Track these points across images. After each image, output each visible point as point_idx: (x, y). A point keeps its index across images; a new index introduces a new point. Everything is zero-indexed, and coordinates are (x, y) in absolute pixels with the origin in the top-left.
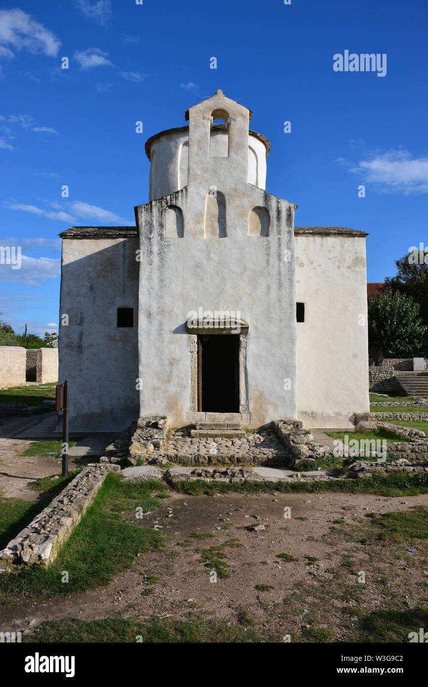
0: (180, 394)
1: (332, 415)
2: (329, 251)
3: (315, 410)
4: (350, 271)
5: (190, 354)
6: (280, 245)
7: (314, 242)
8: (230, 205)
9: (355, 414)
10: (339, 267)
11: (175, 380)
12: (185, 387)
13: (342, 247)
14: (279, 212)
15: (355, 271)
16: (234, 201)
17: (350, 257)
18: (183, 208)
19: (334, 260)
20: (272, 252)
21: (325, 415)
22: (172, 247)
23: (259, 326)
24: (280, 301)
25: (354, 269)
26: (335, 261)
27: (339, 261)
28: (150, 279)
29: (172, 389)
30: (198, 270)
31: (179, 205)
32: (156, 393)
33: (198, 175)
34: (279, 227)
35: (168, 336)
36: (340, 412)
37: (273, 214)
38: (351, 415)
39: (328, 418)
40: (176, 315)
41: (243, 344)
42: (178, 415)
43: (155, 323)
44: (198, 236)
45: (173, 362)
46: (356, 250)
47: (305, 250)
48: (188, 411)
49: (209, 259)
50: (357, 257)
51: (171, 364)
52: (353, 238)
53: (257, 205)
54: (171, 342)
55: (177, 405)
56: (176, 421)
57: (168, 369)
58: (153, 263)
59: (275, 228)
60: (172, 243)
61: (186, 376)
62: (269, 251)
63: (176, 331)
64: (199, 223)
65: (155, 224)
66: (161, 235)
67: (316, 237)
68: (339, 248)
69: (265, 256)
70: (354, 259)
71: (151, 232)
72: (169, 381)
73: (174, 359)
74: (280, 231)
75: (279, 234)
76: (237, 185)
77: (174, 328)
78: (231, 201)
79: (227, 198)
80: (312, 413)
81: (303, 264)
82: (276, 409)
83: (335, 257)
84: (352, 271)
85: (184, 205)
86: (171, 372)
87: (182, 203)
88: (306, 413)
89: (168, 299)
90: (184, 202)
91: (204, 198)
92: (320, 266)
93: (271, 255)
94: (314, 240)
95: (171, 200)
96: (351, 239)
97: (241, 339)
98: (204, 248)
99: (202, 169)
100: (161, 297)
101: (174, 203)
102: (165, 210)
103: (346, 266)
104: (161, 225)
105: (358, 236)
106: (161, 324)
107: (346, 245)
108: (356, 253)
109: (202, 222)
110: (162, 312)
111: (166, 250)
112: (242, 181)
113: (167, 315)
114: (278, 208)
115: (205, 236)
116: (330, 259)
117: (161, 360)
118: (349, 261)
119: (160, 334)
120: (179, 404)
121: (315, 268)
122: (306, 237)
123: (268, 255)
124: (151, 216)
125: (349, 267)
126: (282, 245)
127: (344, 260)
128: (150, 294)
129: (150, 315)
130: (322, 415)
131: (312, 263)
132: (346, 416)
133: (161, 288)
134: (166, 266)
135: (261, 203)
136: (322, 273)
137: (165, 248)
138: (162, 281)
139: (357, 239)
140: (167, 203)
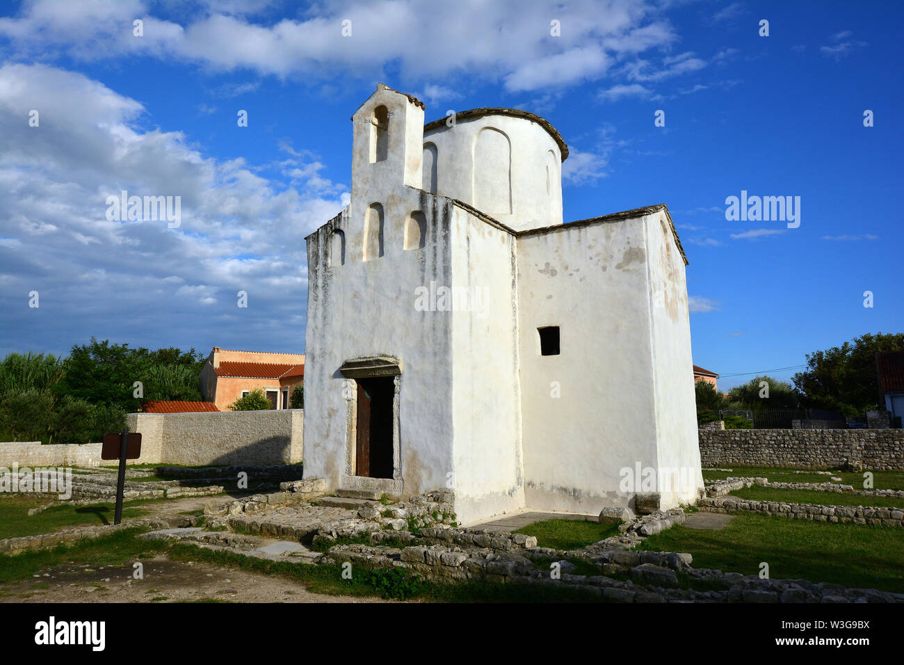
0: (335, 453)
1: (604, 495)
2: (590, 247)
3: (578, 487)
4: (621, 271)
5: (347, 402)
6: (435, 255)
7: (569, 237)
8: (387, 215)
9: (636, 496)
10: (604, 269)
11: (332, 436)
12: (341, 444)
13: (608, 237)
14: (435, 213)
15: (629, 270)
16: (391, 210)
17: (619, 251)
18: (345, 231)
19: (597, 259)
20: (427, 267)
21: (592, 495)
22: (334, 278)
23: (412, 363)
24: (434, 329)
25: (626, 268)
26: (599, 260)
27: (605, 260)
28: (315, 316)
29: (330, 446)
30: (356, 300)
31: (342, 228)
32: (316, 450)
33: (359, 189)
34: (435, 232)
35: (327, 381)
36: (615, 492)
37: (429, 217)
38: (630, 497)
39: (596, 499)
40: (335, 357)
41: (397, 388)
42: (334, 479)
43: (318, 367)
44: (357, 260)
45: (332, 413)
46: (629, 238)
47: (557, 251)
48: (344, 473)
49: (366, 285)
50: (631, 248)
51: (330, 415)
52: (622, 222)
53: (413, 210)
54: (330, 389)
55: (334, 466)
56: (332, 486)
57: (327, 421)
58: (319, 299)
59: (431, 234)
60: (334, 272)
61: (342, 430)
62: (424, 265)
63: (335, 376)
64: (359, 245)
65: (321, 253)
66: (325, 265)
67: (571, 231)
68: (603, 241)
69: (420, 272)
70: (626, 254)
71: (317, 264)
72: (327, 436)
73: (332, 410)
74: (436, 237)
75: (435, 241)
76: (394, 190)
77: (333, 372)
78: (389, 211)
79: (385, 208)
80: (575, 491)
81: (556, 271)
82: (430, 475)
83: (598, 255)
84: (624, 271)
85: (346, 228)
86: (329, 426)
87: (344, 224)
88: (566, 490)
89: (329, 339)
90: (346, 224)
91: (364, 215)
92: (578, 270)
93: (426, 271)
94: (569, 234)
95: (335, 224)
96: (620, 223)
97: (395, 382)
98: (362, 273)
99: (363, 181)
100: (323, 337)
101: (337, 226)
102: (331, 236)
103: (614, 264)
104: (326, 254)
105: (630, 218)
106: (322, 369)
107: (613, 235)
108: (629, 243)
109: (362, 243)
110: (323, 354)
111: (328, 282)
112: (398, 184)
113: (327, 356)
114: (434, 208)
115: (365, 259)
116: (591, 258)
117: (321, 409)
118: (619, 257)
119: (321, 380)
120: (336, 464)
121: (571, 275)
122: (559, 232)
123: (423, 270)
124: (318, 245)
125: (619, 267)
126: (438, 254)
127: (612, 257)
128: (314, 334)
129: (313, 358)
130: (589, 494)
131: (567, 268)
132: (624, 498)
133: (324, 325)
134: (329, 300)
135: (417, 208)
136: (581, 280)
137: (328, 279)
138: (325, 318)
139: (628, 221)
140: (331, 228)
